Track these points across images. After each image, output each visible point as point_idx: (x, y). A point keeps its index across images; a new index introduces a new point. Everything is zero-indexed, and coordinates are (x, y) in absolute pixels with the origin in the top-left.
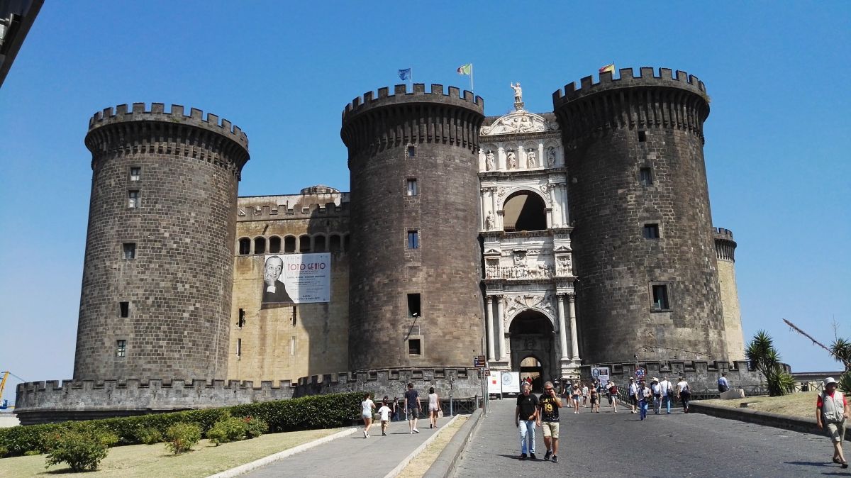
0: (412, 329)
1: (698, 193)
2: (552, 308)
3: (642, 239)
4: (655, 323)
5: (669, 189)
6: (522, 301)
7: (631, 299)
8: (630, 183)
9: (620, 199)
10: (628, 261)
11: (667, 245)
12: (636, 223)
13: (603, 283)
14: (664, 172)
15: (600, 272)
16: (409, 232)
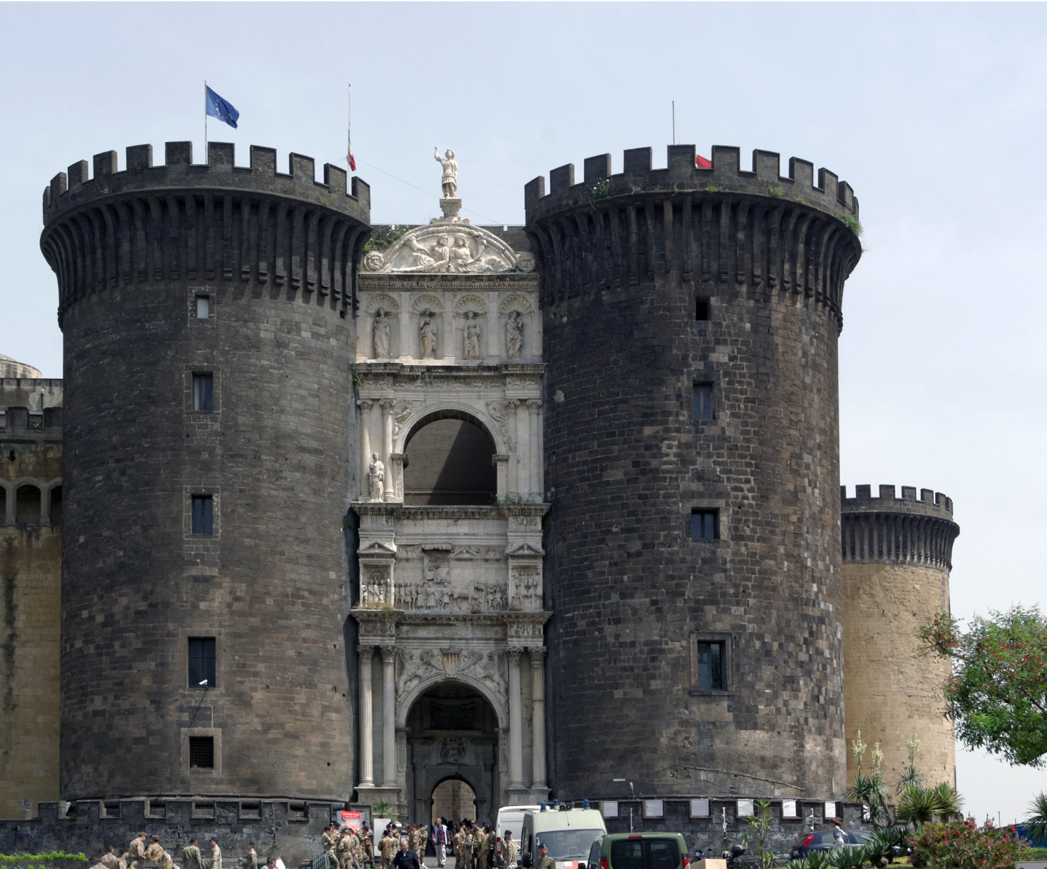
0: (198, 714)
1: (810, 443)
2: (496, 677)
3: (685, 540)
4: (698, 719)
5: (748, 432)
6: (437, 661)
7: (655, 668)
8: (669, 413)
9: (648, 447)
10: (653, 587)
11: (735, 554)
12: (676, 503)
13: (601, 630)
14: (742, 392)
15: (596, 607)
16: (194, 497)
